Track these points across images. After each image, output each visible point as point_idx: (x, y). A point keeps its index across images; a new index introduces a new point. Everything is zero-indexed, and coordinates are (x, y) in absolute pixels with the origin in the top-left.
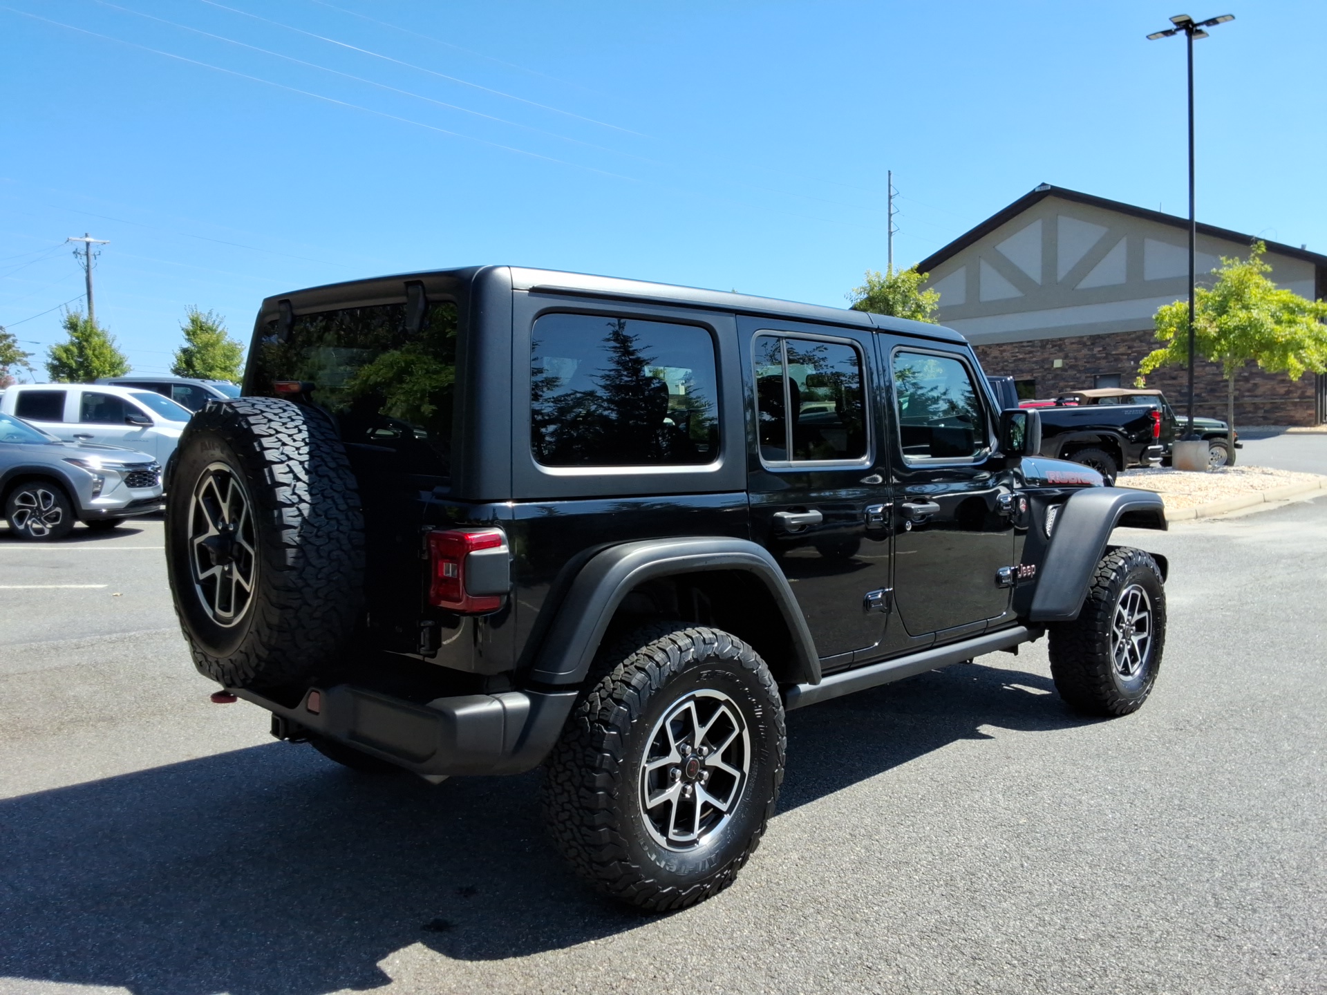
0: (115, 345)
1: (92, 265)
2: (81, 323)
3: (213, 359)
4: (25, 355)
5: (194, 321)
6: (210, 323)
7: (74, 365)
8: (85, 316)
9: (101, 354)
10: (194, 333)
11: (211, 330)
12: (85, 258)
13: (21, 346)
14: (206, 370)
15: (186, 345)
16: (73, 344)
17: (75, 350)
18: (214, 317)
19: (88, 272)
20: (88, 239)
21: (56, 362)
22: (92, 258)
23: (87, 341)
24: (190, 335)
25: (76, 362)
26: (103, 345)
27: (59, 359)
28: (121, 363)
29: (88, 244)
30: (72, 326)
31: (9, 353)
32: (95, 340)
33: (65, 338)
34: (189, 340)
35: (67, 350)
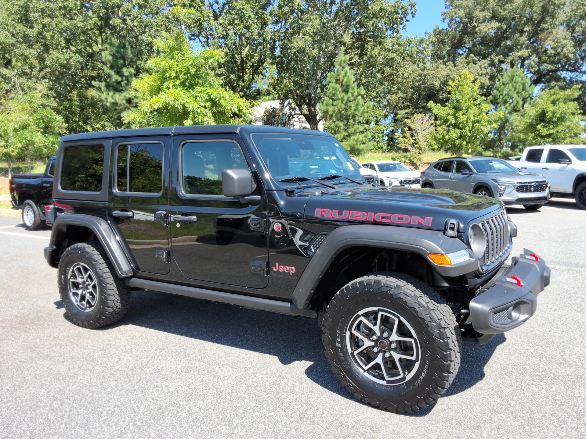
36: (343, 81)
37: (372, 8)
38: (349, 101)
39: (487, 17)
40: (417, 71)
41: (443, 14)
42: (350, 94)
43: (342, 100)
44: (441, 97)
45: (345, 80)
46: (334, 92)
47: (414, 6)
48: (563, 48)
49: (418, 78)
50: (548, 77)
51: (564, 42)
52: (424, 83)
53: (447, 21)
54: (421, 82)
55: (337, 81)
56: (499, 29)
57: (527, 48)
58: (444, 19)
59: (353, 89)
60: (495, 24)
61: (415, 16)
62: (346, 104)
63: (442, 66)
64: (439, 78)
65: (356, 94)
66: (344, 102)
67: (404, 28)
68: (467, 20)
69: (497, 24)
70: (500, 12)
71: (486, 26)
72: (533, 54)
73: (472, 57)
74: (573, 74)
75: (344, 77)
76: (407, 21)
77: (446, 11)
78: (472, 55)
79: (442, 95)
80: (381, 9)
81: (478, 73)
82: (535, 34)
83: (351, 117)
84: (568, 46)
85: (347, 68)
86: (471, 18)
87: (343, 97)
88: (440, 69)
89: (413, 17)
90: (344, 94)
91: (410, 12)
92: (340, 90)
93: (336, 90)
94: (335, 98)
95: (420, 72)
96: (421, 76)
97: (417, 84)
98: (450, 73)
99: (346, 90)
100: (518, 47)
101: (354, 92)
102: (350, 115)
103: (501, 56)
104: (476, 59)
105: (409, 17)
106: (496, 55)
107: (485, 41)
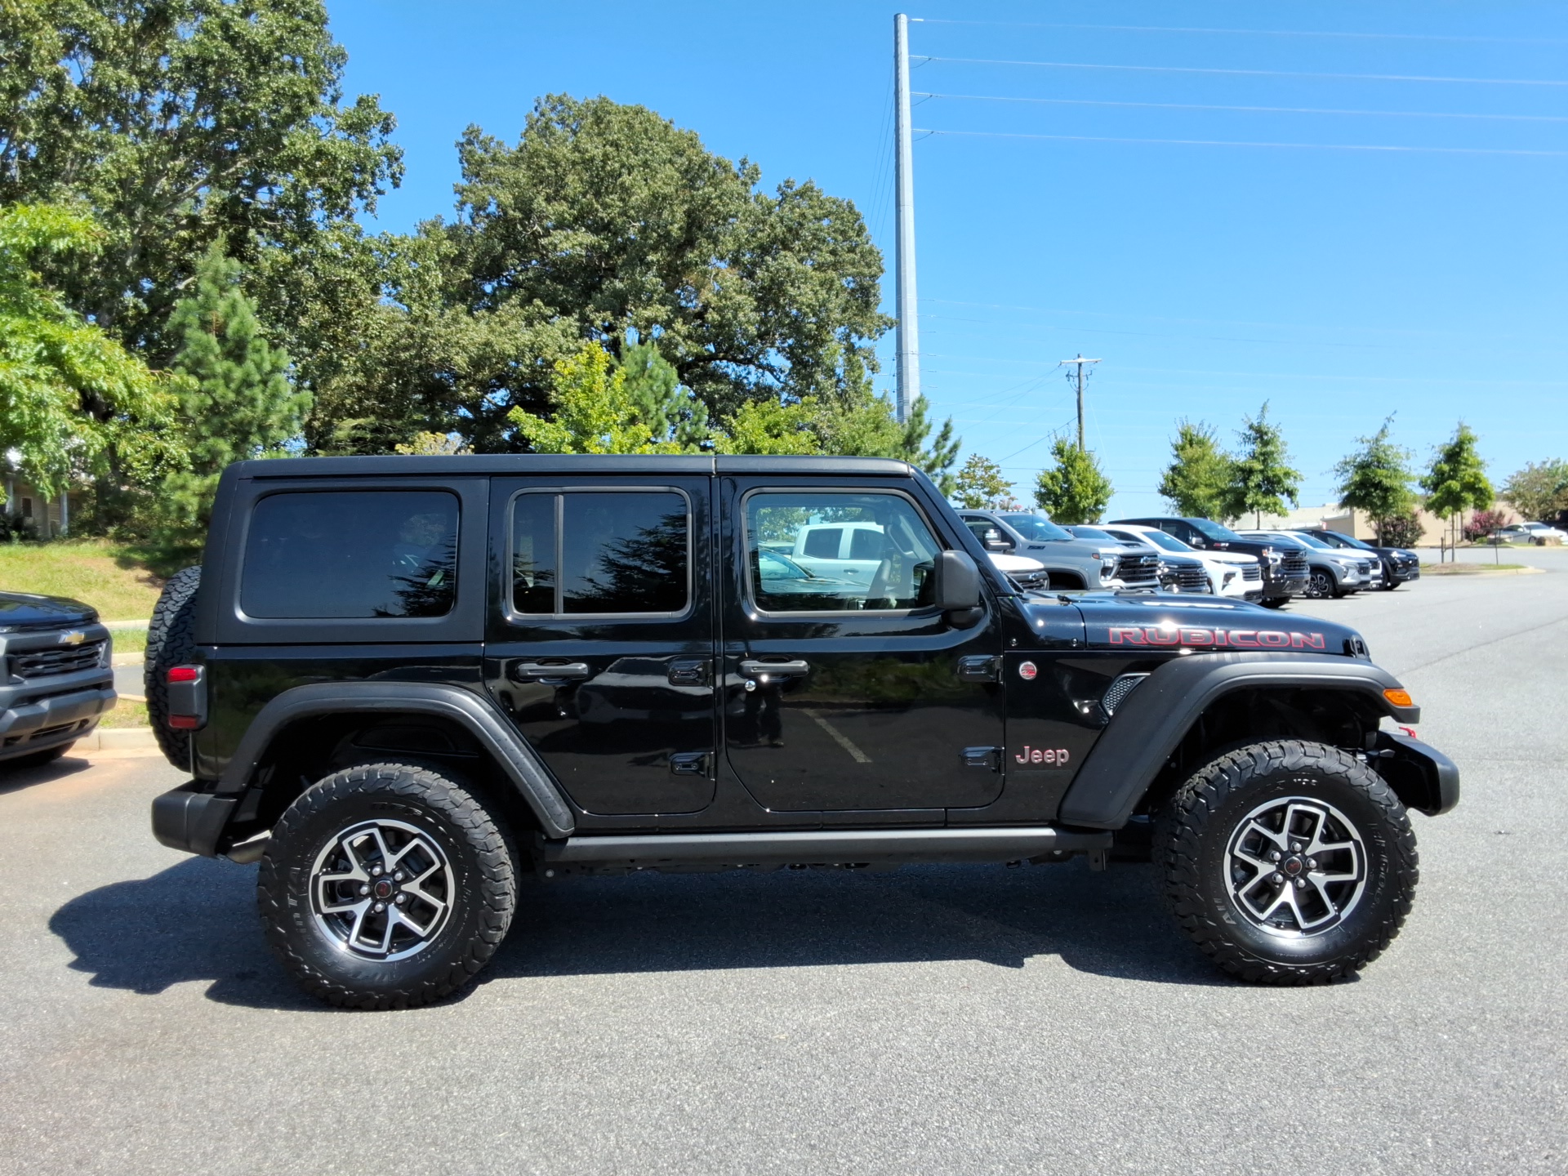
0: (1099, 468)
1: (1083, 385)
2: (1067, 447)
3: (1197, 474)
4: (1008, 485)
5: (1184, 435)
6: (1201, 435)
7: (1059, 491)
8: (1073, 438)
9: (1084, 478)
10: (1183, 448)
11: (1201, 443)
12: (1077, 379)
13: (1005, 476)
14: (1189, 488)
15: (1175, 462)
16: (1059, 470)
17: (1060, 476)
18: (1206, 427)
19: (1079, 393)
20: (1079, 360)
21: (1043, 490)
22: (1083, 379)
23: (1072, 466)
24: (1180, 448)
25: (1061, 488)
26: (1087, 469)
27: (1044, 486)
28: (1104, 487)
29: (1080, 365)
30: (1060, 452)
31: (994, 483)
32: (1079, 465)
33: (1053, 464)
34: (1177, 456)
35: (1053, 477)
36: (225, 325)
37: (293, 144)
38: (247, 383)
39: (566, 215)
40: (401, 321)
41: (460, 191)
42: (249, 365)
43: (227, 378)
44: (464, 394)
45: (233, 324)
46: (200, 354)
47: (397, 159)
48: (736, 310)
49: (403, 341)
50: (698, 370)
51: (739, 298)
52: (418, 356)
53: (468, 208)
54: (413, 352)
55: (205, 325)
56: (591, 248)
57: (662, 302)
58: (463, 203)
59: (258, 351)
60: (586, 238)
61: (402, 184)
62: (238, 392)
63: (465, 318)
64: (464, 349)
65: (267, 367)
66: (233, 386)
67: (369, 207)
68: (518, 214)
69: (590, 239)
70: (597, 210)
71: (567, 238)
72: (676, 317)
73: (538, 306)
74: (742, 368)
75: (227, 316)
76: (379, 192)
77: (464, 183)
78: (537, 301)
79: (466, 388)
80: (320, 153)
81: (560, 347)
82: (673, 274)
83: (254, 429)
84: (747, 309)
85: (236, 293)
86: (528, 213)
87: (230, 370)
88: (463, 326)
89: (396, 185)
90: (229, 364)
91: (387, 172)
92: (217, 349)
93: (207, 349)
94: (202, 372)
95: (409, 325)
96: (411, 336)
97: (404, 355)
98: (492, 338)
99: (236, 351)
100: (644, 298)
101: (262, 359)
102: (250, 423)
103: (609, 313)
104: (548, 311)
105: (385, 184)
106: (597, 310)
107: (563, 272)
